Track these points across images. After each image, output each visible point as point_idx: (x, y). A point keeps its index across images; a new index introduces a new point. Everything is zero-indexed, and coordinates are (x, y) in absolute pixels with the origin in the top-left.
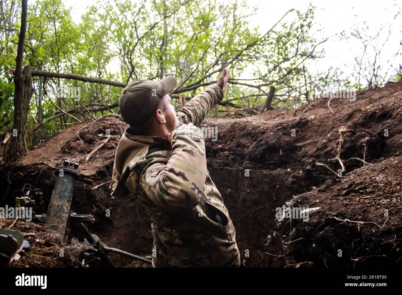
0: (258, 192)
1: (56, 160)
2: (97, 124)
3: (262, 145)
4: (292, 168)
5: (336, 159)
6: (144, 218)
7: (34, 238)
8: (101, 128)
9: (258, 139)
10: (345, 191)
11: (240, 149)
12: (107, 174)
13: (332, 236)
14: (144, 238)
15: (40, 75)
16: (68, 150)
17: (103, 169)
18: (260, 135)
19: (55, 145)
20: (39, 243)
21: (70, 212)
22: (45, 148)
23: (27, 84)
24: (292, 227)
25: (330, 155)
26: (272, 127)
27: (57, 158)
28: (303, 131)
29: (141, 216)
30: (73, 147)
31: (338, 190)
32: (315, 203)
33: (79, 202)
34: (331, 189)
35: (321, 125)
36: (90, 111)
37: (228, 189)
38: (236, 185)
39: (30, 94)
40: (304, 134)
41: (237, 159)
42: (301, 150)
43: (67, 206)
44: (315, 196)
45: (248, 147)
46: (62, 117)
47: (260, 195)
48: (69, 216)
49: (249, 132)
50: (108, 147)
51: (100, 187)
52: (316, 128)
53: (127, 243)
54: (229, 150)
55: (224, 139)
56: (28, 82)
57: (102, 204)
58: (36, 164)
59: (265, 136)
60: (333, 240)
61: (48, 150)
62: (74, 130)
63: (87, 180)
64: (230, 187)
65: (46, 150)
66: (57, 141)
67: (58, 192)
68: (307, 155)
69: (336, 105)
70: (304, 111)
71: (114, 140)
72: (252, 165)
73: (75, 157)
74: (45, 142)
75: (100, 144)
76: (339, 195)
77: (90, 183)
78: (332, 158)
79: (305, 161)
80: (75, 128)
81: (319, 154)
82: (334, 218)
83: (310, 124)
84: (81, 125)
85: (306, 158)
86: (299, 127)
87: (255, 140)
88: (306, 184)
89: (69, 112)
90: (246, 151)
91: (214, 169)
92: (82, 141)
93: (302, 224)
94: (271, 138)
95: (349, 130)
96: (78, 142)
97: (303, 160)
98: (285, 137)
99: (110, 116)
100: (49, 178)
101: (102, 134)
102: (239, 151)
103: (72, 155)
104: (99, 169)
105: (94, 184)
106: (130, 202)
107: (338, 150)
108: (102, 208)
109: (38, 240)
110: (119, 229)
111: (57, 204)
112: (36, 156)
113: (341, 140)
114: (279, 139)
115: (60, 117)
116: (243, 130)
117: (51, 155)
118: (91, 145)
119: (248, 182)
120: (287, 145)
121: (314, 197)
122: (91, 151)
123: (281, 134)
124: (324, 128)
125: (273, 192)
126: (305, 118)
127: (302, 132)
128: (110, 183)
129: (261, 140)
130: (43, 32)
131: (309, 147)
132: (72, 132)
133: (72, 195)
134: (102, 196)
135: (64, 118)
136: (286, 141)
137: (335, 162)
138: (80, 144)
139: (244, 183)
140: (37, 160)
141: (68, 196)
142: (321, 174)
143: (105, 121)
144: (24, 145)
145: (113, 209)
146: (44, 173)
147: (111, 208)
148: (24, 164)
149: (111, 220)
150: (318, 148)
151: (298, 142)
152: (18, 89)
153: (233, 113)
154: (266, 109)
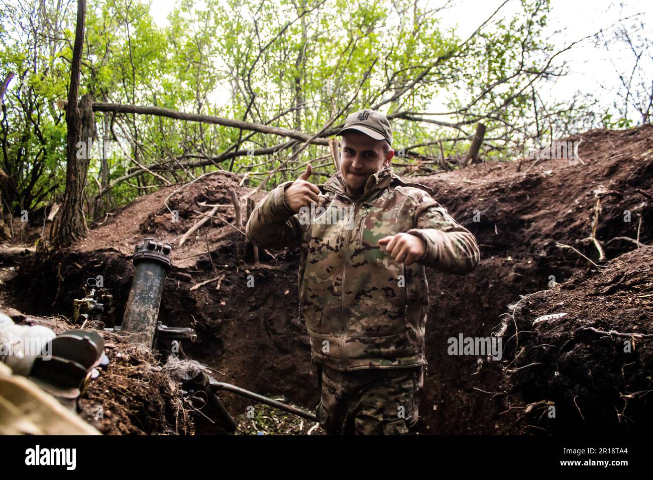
0: (458, 295)
1: (133, 244)
2: (196, 187)
3: (465, 218)
4: (514, 255)
5: (590, 240)
6: (273, 337)
7: (114, 351)
8: (203, 192)
9: (459, 209)
10: (608, 288)
12: (214, 265)
13: (587, 358)
14: (272, 368)
15: (105, 109)
16: (150, 227)
17: (207, 259)
18: (462, 202)
19: (130, 220)
20: (121, 359)
21: (157, 324)
22: (115, 225)
24: (519, 346)
25: (580, 233)
26: (482, 189)
27: (133, 241)
28: (533, 195)
29: (269, 334)
30: (159, 223)
31: (595, 285)
32: (558, 307)
33: (170, 310)
34: (584, 285)
35: (563, 185)
36: (185, 166)
42: (529, 226)
43: (152, 314)
44: (556, 295)
46: (140, 176)
47: (462, 300)
48: (157, 330)
49: (444, 197)
50: (214, 223)
51: (202, 286)
52: (554, 189)
53: (245, 376)
57: (206, 314)
58: (101, 250)
59: (469, 203)
60: (589, 364)
61: (119, 229)
62: (159, 197)
63: (181, 275)
65: (116, 229)
66: (133, 214)
67: (138, 291)
68: (541, 235)
69: (589, 152)
70: (535, 162)
71: (224, 212)
73: (161, 240)
74: (114, 216)
75: (201, 219)
76: (597, 294)
77: (187, 280)
78: (582, 239)
79: (536, 244)
80: (160, 194)
81: (560, 233)
82: (590, 330)
83: (544, 183)
84: (171, 189)
85: (539, 239)
86: (526, 189)
87: (454, 211)
88: (538, 282)
89: (151, 169)
92: (172, 215)
93: (535, 341)
94: (480, 206)
95: (612, 191)
96: (167, 215)
97: (534, 241)
98: (503, 205)
99: (216, 174)
100: (121, 272)
101: (205, 203)
103: (157, 236)
104: (201, 258)
105: (193, 281)
106: (249, 311)
107: (593, 224)
108: (206, 320)
109: (119, 355)
110: (233, 354)
111: (137, 310)
112: (101, 238)
113: (598, 208)
114: (493, 208)
115: (137, 176)
117: (124, 236)
118: (188, 220)
119: (441, 278)
120: (507, 217)
121: (555, 298)
122: (187, 230)
123: (496, 200)
124: (568, 190)
125: (482, 294)
126: (537, 175)
127: (531, 196)
128: (217, 280)
129: (464, 211)
130: (109, 41)
131: (544, 220)
132: (156, 201)
133: (160, 296)
134: (206, 301)
135: (143, 177)
136: (505, 211)
137: (588, 244)
138: (169, 219)
139: (435, 281)
140: (102, 244)
141: (155, 297)
142: (563, 264)
143: (208, 182)
144: (82, 220)
145: (223, 322)
146: (113, 265)
147: (220, 321)
148: (84, 251)
149: (219, 339)
150: (558, 223)
151: (526, 214)
152: (72, 132)
153: (416, 168)
154: (471, 160)
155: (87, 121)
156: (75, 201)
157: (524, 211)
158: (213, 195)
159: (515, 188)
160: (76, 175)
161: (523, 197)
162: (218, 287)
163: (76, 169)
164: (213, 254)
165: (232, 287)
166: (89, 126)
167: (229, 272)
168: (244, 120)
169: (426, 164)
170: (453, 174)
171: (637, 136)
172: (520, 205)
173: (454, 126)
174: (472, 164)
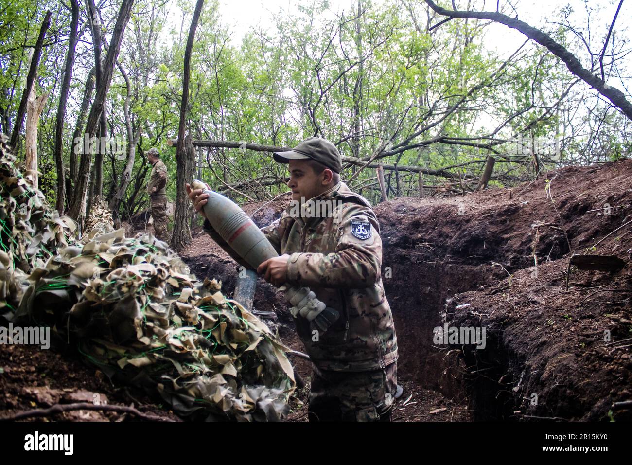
2: (274, 205)
3: (465, 236)
5: (532, 256)
8: (279, 210)
9: (462, 229)
11: (442, 239)
15: (201, 145)
18: (465, 223)
21: (252, 309)
26: (479, 214)
28: (513, 220)
32: (469, 301)
35: (532, 213)
36: (263, 185)
37: (428, 287)
38: (437, 283)
39: (193, 169)
41: (438, 252)
42: (506, 242)
43: (250, 302)
45: (451, 237)
49: (453, 219)
52: (527, 216)
54: (429, 241)
55: (425, 226)
56: (190, 156)
57: (283, 303)
58: (204, 256)
59: (469, 225)
64: (430, 285)
67: (241, 288)
68: (511, 250)
69: (560, 186)
72: (454, 259)
78: (529, 255)
83: (520, 211)
84: (254, 205)
85: (510, 253)
86: (508, 215)
87: (459, 229)
89: (237, 188)
90: (449, 242)
91: (412, 263)
94: (475, 227)
95: (548, 223)
97: (507, 254)
98: (491, 226)
102: (441, 241)
107: (533, 246)
108: (282, 308)
111: (241, 300)
112: (203, 245)
113: (537, 235)
114: (484, 229)
116: (446, 216)
119: (448, 279)
120: (493, 236)
123: (487, 223)
126: (516, 205)
127: (510, 221)
129: (465, 230)
131: (516, 239)
133: (254, 291)
136: (491, 232)
137: (531, 259)
140: (205, 251)
141: (251, 292)
144: (188, 232)
146: (215, 267)
148: (191, 256)
150: (522, 242)
151: (505, 234)
152: (180, 165)
153: (444, 189)
154: (483, 186)
155: (190, 155)
156: (183, 217)
157: (504, 232)
159: (500, 214)
160: (183, 198)
161: (505, 221)
163: (183, 194)
166: (191, 159)
169: (452, 185)
170: (466, 198)
171: (592, 175)
172: (502, 227)
173: (486, 147)
174: (484, 189)
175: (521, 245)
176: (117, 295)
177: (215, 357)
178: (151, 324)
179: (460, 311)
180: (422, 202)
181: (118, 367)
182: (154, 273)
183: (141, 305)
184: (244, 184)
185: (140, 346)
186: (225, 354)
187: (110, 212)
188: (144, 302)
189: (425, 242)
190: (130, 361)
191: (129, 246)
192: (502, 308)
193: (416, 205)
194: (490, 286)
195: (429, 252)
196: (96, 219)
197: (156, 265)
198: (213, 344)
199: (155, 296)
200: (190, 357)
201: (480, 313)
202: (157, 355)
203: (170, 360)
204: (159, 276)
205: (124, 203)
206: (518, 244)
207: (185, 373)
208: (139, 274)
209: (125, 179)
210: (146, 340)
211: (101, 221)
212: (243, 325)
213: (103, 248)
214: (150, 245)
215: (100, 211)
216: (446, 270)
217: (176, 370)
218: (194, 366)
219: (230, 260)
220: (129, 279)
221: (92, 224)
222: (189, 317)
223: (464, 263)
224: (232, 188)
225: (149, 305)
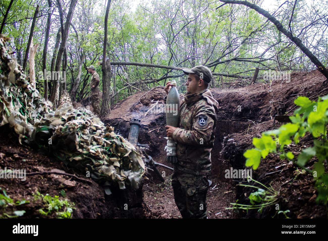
2: (151, 93)
5: (270, 117)
8: (153, 96)
11: (231, 109)
12: (157, 124)
15: (114, 64)
16: (134, 109)
17: (154, 121)
18: (241, 101)
19: (126, 106)
21: (137, 143)
22: (120, 108)
23: (108, 70)
26: (248, 97)
27: (128, 115)
30: (137, 108)
32: (234, 137)
33: (141, 139)
36: (146, 83)
37: (224, 132)
38: (228, 131)
39: (110, 76)
40: (264, 101)
41: (229, 115)
42: (260, 111)
43: (136, 140)
46: (129, 88)
48: (137, 145)
49: (236, 99)
51: (152, 131)
54: (225, 110)
55: (223, 103)
56: (109, 69)
57: (154, 141)
58: (116, 119)
59: (243, 102)
61: (122, 110)
63: (145, 128)
64: (225, 132)
65: (121, 110)
66: (127, 104)
67: (132, 133)
72: (236, 119)
73: (138, 114)
74: (120, 104)
75: (152, 106)
77: (147, 129)
80: (137, 96)
83: (268, 95)
84: (141, 93)
86: (262, 97)
89: (134, 85)
90: (234, 110)
92: (142, 105)
94: (246, 103)
98: (254, 103)
99: (159, 87)
100: (124, 126)
101: (154, 100)
102: (230, 110)
103: (136, 113)
104: (152, 121)
105: (149, 130)
108: (154, 143)
110: (163, 155)
111: (131, 139)
112: (116, 114)
114: (250, 104)
115: (128, 88)
116: (233, 98)
117: (124, 113)
118: (147, 106)
120: (254, 107)
122: (147, 110)
123: (252, 101)
126: (266, 92)
127: (263, 100)
128: (158, 129)
129: (241, 105)
131: (265, 109)
132: (135, 98)
134: (154, 136)
135: (130, 88)
136: (254, 105)
138: (141, 106)
140: (117, 116)
141: (137, 135)
143: (155, 91)
144: (108, 107)
145: (160, 144)
146: (121, 124)
147: (159, 143)
148: (110, 119)
149: (159, 150)
151: (260, 106)
152: (104, 74)
153: (235, 84)
154: (253, 82)
156: (106, 100)
158: (156, 97)
159: (258, 97)
160: (106, 90)
161: (260, 100)
162: (158, 131)
163: (106, 88)
164: (156, 120)
165: (163, 132)
166: (109, 71)
167: (162, 126)
168: (169, 65)
169: (239, 82)
170: (244, 89)
171: (304, 77)
172: (259, 103)
173: (258, 62)
174: (253, 84)
175: (267, 111)
176: (68, 132)
177: (111, 159)
178: (82, 144)
179: (229, 142)
180: (222, 91)
181: (69, 161)
182: (84, 123)
183: (78, 136)
184: (136, 83)
185: (78, 153)
186: (115, 157)
187: (70, 98)
188: (80, 135)
189: (223, 110)
190: (74, 158)
191: (74, 113)
192: (246, 140)
193: (219, 92)
194: (245, 131)
195: (224, 116)
196: (64, 101)
197: (85, 120)
198: (109, 153)
199: (84, 133)
200: (98, 157)
201: (236, 142)
202: (85, 156)
203: (90, 158)
204: (86, 125)
205: (78, 93)
206: (266, 111)
207: (96, 164)
208: (77, 124)
209: (77, 82)
210: (80, 150)
211: (66, 102)
212: (123, 146)
213: (64, 114)
214: (83, 112)
215: (65, 98)
216: (232, 124)
217: (93, 163)
218: (101, 162)
219: (128, 120)
220: (73, 126)
221: (62, 104)
222: (99, 142)
223: (241, 121)
224: (131, 85)
225: (81, 136)
